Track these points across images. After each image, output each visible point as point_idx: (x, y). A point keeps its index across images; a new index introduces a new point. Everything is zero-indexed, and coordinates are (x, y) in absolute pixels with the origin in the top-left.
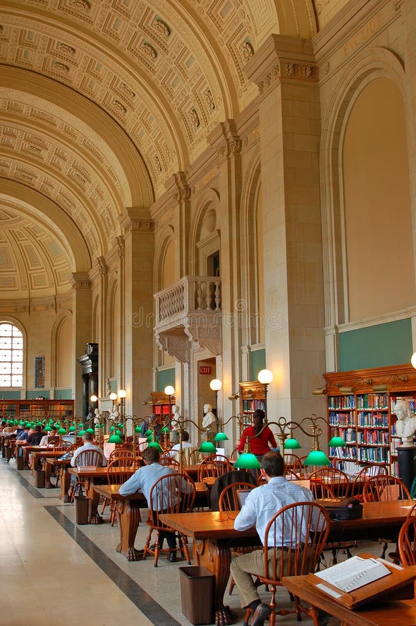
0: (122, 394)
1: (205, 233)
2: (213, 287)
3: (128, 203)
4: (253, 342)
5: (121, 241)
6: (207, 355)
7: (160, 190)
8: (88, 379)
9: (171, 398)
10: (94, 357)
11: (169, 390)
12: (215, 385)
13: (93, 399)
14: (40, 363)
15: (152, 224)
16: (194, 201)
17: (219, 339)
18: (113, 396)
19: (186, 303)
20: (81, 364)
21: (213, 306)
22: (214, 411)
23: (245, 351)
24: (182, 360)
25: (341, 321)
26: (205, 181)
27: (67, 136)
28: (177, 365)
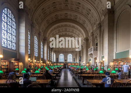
0: (84, 62)
1: (95, 40)
2: (96, 48)
3: (85, 37)
4: (102, 55)
5: (84, 42)
6: (96, 57)
7: (89, 35)
8: (80, 60)
9: (90, 63)
10: (81, 58)
11: (90, 62)
12: (96, 61)
13: (81, 63)
14: (74, 59)
15: (88, 40)
16: (94, 36)
17: (97, 55)
18: (83, 63)
19: (93, 50)
20: (79, 59)
21: (96, 50)
22: (96, 65)
23: (101, 56)
24: (92, 58)
25: (116, 51)
26: (96, 33)
27: (77, 29)
28: (91, 59)
